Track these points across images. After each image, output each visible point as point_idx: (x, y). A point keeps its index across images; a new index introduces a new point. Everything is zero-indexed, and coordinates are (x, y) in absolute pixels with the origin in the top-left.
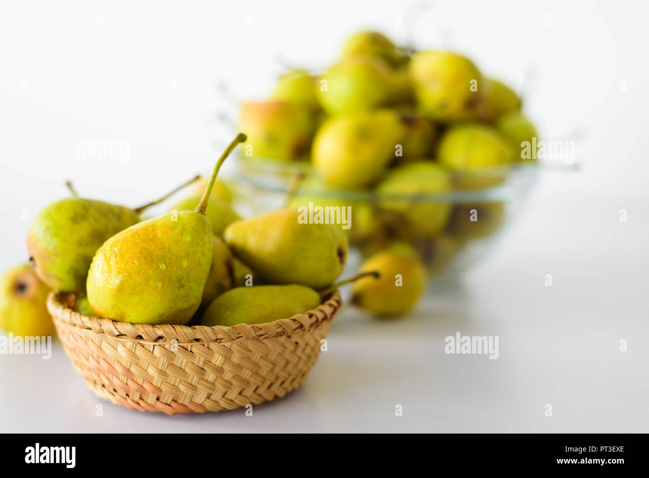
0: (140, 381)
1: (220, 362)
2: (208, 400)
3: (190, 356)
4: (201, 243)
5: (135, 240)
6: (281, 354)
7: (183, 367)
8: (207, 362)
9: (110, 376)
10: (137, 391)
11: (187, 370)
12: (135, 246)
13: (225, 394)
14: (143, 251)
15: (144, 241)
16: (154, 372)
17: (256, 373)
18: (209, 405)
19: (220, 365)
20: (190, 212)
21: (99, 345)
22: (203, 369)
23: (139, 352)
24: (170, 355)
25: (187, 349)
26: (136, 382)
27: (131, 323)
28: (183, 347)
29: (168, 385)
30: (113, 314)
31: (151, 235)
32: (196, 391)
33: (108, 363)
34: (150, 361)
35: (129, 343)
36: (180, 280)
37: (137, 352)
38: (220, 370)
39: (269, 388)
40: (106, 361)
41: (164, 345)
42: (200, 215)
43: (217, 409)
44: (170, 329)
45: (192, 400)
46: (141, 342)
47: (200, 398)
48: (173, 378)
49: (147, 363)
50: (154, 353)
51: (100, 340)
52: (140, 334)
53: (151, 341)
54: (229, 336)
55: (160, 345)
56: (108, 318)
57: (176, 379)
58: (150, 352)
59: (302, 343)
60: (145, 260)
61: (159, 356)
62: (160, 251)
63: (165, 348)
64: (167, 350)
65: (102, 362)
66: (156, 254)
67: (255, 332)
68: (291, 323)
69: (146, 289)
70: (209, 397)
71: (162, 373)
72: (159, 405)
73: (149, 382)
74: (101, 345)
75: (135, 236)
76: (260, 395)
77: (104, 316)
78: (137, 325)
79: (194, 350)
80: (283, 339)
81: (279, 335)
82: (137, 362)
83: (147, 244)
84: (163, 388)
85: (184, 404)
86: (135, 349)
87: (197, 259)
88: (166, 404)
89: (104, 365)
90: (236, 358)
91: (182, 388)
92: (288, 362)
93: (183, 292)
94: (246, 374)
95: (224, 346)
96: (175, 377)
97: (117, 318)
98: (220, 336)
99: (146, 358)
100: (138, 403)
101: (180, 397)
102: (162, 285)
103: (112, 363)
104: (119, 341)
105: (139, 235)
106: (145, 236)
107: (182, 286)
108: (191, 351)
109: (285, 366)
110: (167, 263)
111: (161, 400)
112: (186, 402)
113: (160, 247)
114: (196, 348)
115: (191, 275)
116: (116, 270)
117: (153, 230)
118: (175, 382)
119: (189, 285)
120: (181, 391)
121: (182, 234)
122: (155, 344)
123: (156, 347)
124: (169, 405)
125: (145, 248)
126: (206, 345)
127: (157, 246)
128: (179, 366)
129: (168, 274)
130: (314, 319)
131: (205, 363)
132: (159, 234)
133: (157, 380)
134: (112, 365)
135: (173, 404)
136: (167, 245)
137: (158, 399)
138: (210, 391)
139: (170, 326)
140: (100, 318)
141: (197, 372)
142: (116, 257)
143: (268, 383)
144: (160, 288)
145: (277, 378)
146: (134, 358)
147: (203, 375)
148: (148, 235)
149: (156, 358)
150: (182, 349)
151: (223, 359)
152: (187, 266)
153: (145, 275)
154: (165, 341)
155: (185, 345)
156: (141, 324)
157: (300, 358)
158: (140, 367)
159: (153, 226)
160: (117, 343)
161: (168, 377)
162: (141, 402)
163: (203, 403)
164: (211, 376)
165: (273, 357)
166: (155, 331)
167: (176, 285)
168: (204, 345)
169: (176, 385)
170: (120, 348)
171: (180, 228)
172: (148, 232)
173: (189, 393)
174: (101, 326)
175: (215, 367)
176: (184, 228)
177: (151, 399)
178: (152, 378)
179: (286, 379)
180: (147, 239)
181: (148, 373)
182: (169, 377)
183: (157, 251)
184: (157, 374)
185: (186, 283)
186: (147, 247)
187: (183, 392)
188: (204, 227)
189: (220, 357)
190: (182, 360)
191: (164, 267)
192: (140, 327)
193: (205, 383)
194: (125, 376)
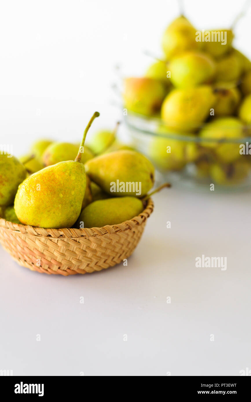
0: (49, 259)
1: (95, 247)
2: (87, 267)
3: (78, 245)
4: (81, 180)
5: (43, 180)
6: (126, 239)
7: (74, 250)
8: (88, 247)
9: (31, 257)
10: (47, 264)
11: (77, 253)
12: (44, 184)
13: (97, 263)
14: (49, 187)
15: (49, 181)
16: (57, 254)
17: (114, 251)
18: (88, 270)
19: (95, 249)
20: (72, 161)
21: (24, 240)
22: (85, 251)
23: (49, 243)
24: (67, 245)
25: (76, 241)
26: (47, 260)
27: (44, 228)
28: (74, 240)
29: (66, 261)
30: (33, 223)
31: (52, 177)
32: (81, 263)
33: (30, 250)
34: (55, 248)
35: (43, 239)
36: (71, 202)
37: (47, 244)
38: (95, 251)
39: (119, 257)
40: (29, 249)
41: (63, 239)
42: (79, 163)
43: (92, 271)
44: (68, 231)
45: (79, 268)
46: (50, 238)
47: (83, 267)
48: (69, 257)
49: (54, 250)
50: (58, 244)
51: (25, 237)
52: (50, 234)
53: (57, 238)
54: (101, 233)
55: (61, 240)
56: (29, 225)
57: (70, 258)
58: (55, 243)
59: (136, 232)
60: (50, 193)
61: (61, 246)
62: (59, 186)
63: (64, 241)
64: (65, 242)
65: (26, 249)
66: (56, 188)
67: (115, 230)
68: (132, 222)
69: (52, 209)
70: (88, 265)
71: (63, 255)
72: (60, 271)
73: (54, 259)
74: (25, 240)
75: (43, 178)
76: (114, 262)
77: (27, 224)
78: (48, 229)
79: (80, 241)
80: (127, 231)
81: (126, 229)
82: (48, 249)
83: (51, 182)
84: (63, 262)
85: (74, 270)
86: (47, 242)
87: (79, 189)
88: (64, 270)
89: (26, 250)
90: (104, 245)
91: (74, 262)
92: (129, 243)
93: (72, 208)
94: (108, 252)
95: (97, 238)
96: (70, 256)
97: (35, 225)
98: (95, 233)
99: (52, 247)
100: (47, 270)
101: (72, 266)
102: (62, 206)
103: (32, 250)
104: (37, 238)
105: (45, 177)
106: (49, 178)
107: (72, 206)
108: (79, 242)
109: (128, 245)
110: (63, 193)
111: (61, 268)
112: (75, 269)
113: (58, 184)
114: (81, 240)
115: (76, 198)
116: (34, 199)
117: (53, 174)
118: (69, 259)
119: (75, 204)
120: (72, 264)
121: (70, 175)
122: (58, 239)
123: (59, 241)
124: (66, 271)
125: (50, 185)
126: (87, 238)
127: (57, 183)
128: (72, 250)
129: (64, 199)
130: (144, 218)
131: (87, 248)
132: (57, 176)
133: (59, 258)
134: (33, 251)
135: (68, 271)
136: (62, 182)
137: (59, 268)
138: (89, 263)
139: (67, 229)
140: (24, 225)
141: (82, 253)
142: (33, 191)
143: (119, 255)
144: (60, 208)
145: (124, 251)
146: (46, 247)
147: (85, 254)
148: (50, 177)
149: (59, 247)
150: (74, 241)
151: (97, 245)
152: (74, 194)
153: (52, 201)
154: (64, 237)
155: (76, 239)
156: (50, 228)
157: (135, 239)
158: (49, 252)
159: (52, 171)
160: (36, 239)
161: (65, 256)
162: (49, 270)
163: (85, 269)
164: (90, 254)
165: (122, 241)
166: (59, 232)
167: (69, 205)
168: (86, 238)
169: (70, 260)
170: (37, 242)
171: (68, 172)
172: (50, 176)
173: (78, 264)
174: (26, 230)
175: (91, 249)
176: (71, 172)
177: (55, 268)
178: (57, 257)
179: (128, 251)
180: (50, 179)
181: (54, 255)
182: (67, 256)
183: (57, 187)
184: (59, 255)
185: (74, 204)
186: (51, 185)
187: (74, 264)
188: (82, 170)
189: (95, 244)
190: (73, 246)
191: (62, 196)
192: (50, 230)
193: (87, 259)
194: (40, 256)
